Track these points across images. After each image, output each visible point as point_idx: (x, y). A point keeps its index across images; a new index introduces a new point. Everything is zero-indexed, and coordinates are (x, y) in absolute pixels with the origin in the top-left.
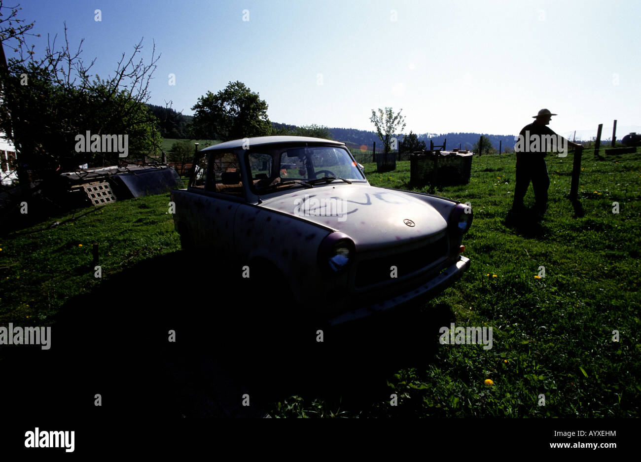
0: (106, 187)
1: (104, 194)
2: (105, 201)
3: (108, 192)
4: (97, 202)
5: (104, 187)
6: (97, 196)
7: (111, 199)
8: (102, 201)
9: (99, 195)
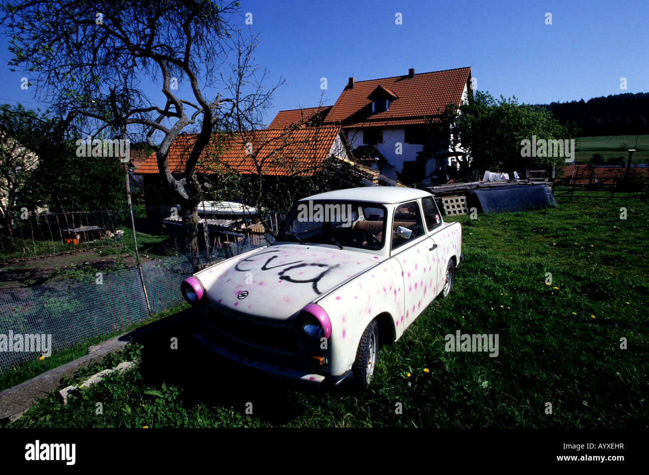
0: (462, 200)
1: (458, 206)
2: (457, 212)
3: (463, 205)
4: (449, 213)
5: (460, 201)
6: (451, 207)
7: (463, 212)
8: (455, 212)
9: (453, 207)
